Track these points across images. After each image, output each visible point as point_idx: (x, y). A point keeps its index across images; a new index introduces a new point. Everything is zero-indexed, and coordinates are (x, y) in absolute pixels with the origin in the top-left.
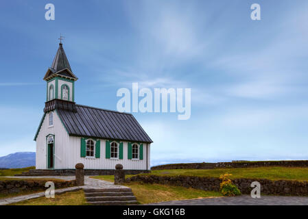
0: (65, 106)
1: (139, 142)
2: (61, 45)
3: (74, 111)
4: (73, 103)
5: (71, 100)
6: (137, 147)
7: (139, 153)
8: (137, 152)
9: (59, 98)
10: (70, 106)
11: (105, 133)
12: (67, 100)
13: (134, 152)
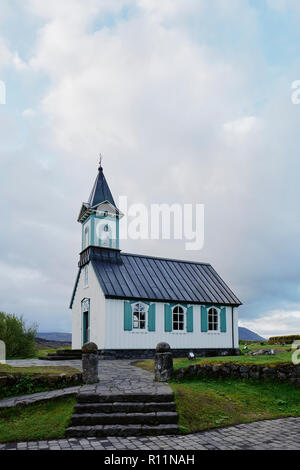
0: (105, 256)
1: (218, 305)
2: (101, 169)
3: (119, 263)
4: (118, 251)
5: (114, 247)
6: (216, 313)
7: (219, 323)
8: (216, 320)
9: (96, 244)
10: (112, 255)
11: (164, 292)
12: (108, 247)
13: (210, 320)
